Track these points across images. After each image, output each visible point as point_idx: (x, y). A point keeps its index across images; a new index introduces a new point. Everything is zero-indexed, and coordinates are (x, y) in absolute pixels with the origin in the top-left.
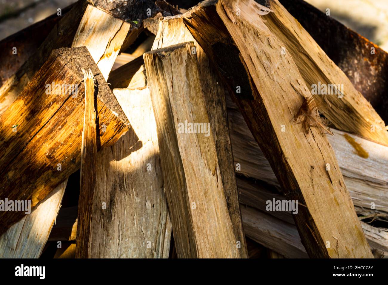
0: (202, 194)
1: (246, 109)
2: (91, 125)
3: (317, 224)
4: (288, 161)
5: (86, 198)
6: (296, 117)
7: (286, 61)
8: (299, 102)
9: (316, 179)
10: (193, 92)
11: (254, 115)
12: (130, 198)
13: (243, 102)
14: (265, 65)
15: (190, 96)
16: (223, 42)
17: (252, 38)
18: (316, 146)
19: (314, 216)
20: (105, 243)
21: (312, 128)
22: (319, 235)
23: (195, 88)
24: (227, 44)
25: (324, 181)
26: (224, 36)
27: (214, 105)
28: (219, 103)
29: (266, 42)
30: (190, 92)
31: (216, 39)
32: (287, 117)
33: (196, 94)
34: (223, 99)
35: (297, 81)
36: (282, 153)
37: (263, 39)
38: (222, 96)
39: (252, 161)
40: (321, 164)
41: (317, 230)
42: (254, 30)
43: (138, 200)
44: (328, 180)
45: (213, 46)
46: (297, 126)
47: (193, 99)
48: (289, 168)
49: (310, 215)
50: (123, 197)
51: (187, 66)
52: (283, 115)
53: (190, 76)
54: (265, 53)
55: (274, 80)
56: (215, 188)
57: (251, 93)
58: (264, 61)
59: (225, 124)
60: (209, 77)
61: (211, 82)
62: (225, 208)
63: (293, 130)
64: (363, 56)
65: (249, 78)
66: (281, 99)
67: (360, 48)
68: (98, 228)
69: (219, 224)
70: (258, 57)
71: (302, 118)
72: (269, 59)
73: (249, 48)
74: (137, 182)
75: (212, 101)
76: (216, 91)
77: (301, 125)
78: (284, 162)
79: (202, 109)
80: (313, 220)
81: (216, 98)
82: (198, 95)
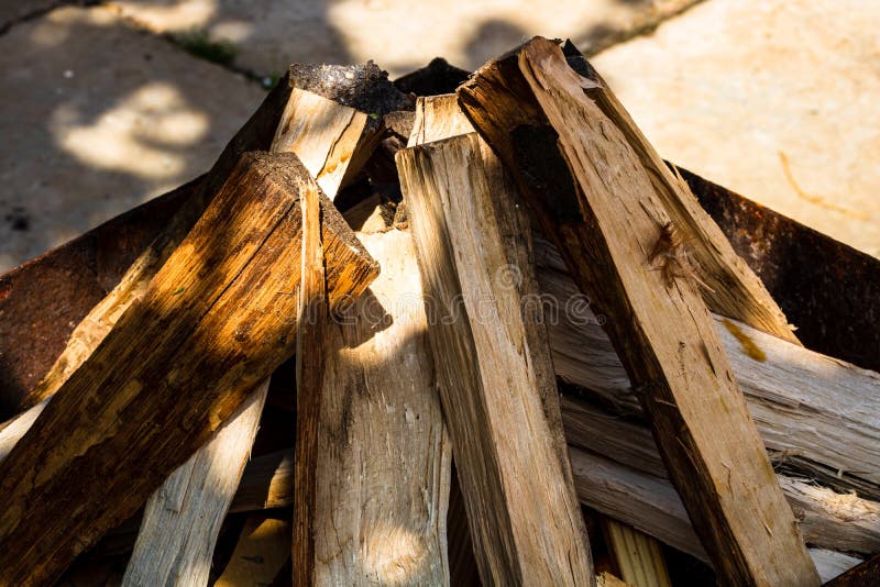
0: (504, 381)
1: (569, 241)
2: (316, 268)
3: (695, 437)
4: (643, 326)
5: (311, 394)
6: (650, 259)
7: (630, 165)
8: (654, 233)
9: (689, 364)
10: (481, 213)
11: (584, 251)
12: (377, 408)
13: (565, 228)
14: (598, 166)
15: (477, 219)
16: (530, 123)
17: (575, 120)
18: (685, 309)
19: (689, 423)
20: (341, 482)
21: (677, 280)
22: (700, 456)
23: (484, 207)
24: (536, 125)
25: (702, 368)
26: (531, 112)
27: (514, 243)
28: (521, 239)
29: (597, 129)
30: (476, 212)
31: (518, 118)
32: (638, 258)
33: (486, 217)
34: (527, 233)
35: (650, 200)
36: (633, 313)
37: (592, 124)
38: (525, 228)
39: (573, 355)
40: (695, 340)
41: (696, 447)
42: (578, 107)
43: (389, 410)
44: (709, 367)
45: (511, 133)
46: (653, 273)
47: (481, 225)
48: (646, 339)
49: (683, 422)
50: (364, 406)
51: (470, 168)
52: (630, 253)
53: (476, 188)
54: (597, 147)
55: (613, 194)
56: (523, 376)
57: (579, 209)
58: (596, 160)
59: (533, 275)
60: (503, 196)
61: (506, 204)
62: (540, 412)
63: (647, 280)
64: (738, 226)
65: (575, 183)
66: (626, 226)
67: (731, 213)
68: (325, 457)
69: (532, 435)
70: (586, 153)
71: (660, 261)
72: (603, 157)
73: (572, 135)
74: (387, 381)
75: (510, 236)
76: (515, 220)
77: (659, 272)
78: (637, 328)
79: (497, 244)
80: (688, 430)
81: (516, 232)
82: (489, 219)
